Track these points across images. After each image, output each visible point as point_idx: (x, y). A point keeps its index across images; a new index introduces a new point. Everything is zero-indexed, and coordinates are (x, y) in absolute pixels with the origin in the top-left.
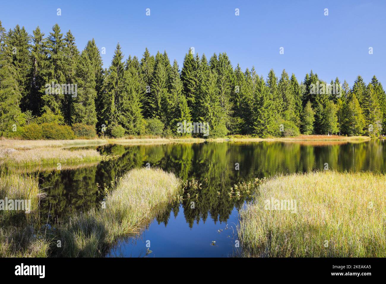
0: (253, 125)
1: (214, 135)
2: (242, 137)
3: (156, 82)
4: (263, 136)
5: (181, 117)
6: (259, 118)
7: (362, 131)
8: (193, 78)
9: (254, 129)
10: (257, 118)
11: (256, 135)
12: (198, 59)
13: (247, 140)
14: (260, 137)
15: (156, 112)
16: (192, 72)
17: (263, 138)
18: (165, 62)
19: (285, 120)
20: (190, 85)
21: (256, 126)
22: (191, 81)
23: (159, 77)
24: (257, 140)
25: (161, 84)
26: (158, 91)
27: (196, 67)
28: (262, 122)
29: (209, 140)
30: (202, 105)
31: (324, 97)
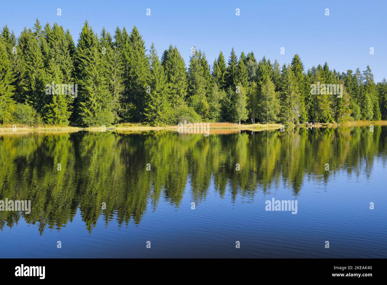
0: (143, 111)
1: (95, 123)
2: (131, 126)
3: (31, 61)
4: (155, 125)
5: (53, 103)
6: (150, 103)
7: (275, 118)
8: (85, 56)
9: (145, 116)
10: (148, 104)
11: (147, 124)
12: (92, 34)
13: (137, 128)
14: (152, 125)
15: (29, 97)
16: (85, 50)
17: (155, 126)
18: (55, 37)
19: (189, 105)
20: (80, 65)
21: (146, 112)
22: (82, 60)
23: (34, 56)
24: (147, 128)
25: (36, 63)
26: (33, 72)
27: (90, 43)
28: (153, 108)
29: (90, 129)
30: (83, 88)
31: (242, 79)
